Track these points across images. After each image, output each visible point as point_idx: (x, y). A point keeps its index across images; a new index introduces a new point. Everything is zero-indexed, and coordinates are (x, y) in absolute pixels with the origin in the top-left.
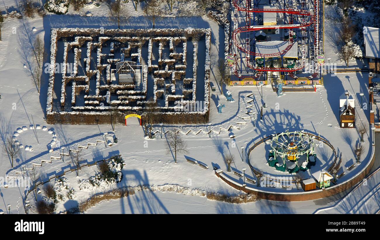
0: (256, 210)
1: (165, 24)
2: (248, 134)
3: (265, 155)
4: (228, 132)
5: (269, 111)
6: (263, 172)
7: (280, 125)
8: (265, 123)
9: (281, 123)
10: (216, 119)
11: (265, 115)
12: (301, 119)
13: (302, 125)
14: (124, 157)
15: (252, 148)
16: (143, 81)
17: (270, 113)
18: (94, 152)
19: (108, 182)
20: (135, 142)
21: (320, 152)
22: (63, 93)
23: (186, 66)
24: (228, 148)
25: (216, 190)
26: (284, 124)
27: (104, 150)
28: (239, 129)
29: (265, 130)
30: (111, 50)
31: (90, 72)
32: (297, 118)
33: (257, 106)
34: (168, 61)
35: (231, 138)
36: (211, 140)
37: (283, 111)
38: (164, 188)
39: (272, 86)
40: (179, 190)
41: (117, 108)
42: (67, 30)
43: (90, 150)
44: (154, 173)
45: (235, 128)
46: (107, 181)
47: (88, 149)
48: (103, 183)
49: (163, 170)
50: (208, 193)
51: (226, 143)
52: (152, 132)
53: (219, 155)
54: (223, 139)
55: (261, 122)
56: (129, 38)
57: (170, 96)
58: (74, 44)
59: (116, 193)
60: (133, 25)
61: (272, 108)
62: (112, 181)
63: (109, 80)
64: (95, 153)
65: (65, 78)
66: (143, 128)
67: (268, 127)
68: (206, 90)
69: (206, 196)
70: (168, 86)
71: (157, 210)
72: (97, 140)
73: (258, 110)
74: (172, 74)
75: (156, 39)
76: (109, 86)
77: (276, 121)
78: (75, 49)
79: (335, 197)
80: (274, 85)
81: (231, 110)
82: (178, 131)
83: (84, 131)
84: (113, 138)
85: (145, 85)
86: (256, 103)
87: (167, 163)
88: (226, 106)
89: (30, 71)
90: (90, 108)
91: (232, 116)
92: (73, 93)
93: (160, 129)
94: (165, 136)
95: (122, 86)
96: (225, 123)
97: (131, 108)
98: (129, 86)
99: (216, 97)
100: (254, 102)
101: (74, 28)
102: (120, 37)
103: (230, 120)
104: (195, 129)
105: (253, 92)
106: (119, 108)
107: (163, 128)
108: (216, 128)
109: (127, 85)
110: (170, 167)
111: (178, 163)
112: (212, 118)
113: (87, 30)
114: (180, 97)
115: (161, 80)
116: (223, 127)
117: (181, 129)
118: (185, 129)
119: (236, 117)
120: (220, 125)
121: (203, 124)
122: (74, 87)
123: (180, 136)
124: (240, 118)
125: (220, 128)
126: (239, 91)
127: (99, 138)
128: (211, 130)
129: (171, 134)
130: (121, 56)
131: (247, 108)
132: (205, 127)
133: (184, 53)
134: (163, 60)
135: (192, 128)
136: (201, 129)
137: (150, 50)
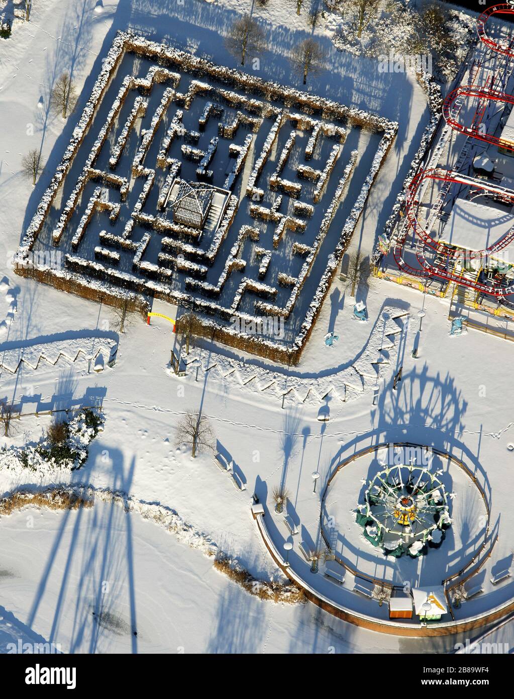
0: (286, 629)
1: (334, 66)
2: (356, 418)
3: (361, 488)
4: (322, 404)
5: (419, 371)
6: (339, 534)
7: (422, 415)
8: (397, 400)
9: (426, 411)
10: (314, 359)
11: (406, 377)
12: (467, 413)
13: (462, 428)
14: (109, 409)
15: (345, 462)
16: (219, 227)
17: (418, 376)
18: (62, 377)
19: (55, 465)
20: (147, 374)
21: (463, 515)
22: (66, 214)
23: (313, 209)
24: (304, 447)
25: (236, 550)
26: (431, 416)
27: (82, 380)
28: (344, 401)
29: (391, 418)
30: (200, 120)
31: (138, 168)
32: (461, 406)
33: (402, 347)
34: (287, 185)
35: (319, 420)
36: (283, 415)
37: (442, 379)
38: (148, 511)
39: (452, 304)
40: (173, 525)
41: (144, 283)
42: (143, 45)
43: (57, 370)
44: (145, 469)
45: (337, 395)
46: (55, 462)
47: (56, 366)
48: (45, 466)
49: (164, 468)
50: (221, 552)
51: (306, 432)
52: (186, 358)
53: (279, 460)
54: (306, 418)
55: (392, 394)
56: (244, 99)
57: (250, 283)
58: (142, 84)
59: (57, 498)
60: (276, 51)
61: (427, 362)
62: (63, 466)
63: (162, 202)
64: (62, 382)
65: (87, 171)
66: (176, 340)
67: (399, 413)
68: (320, 290)
69: (213, 557)
70: (259, 252)
71: (116, 564)
72: (80, 349)
73: (400, 360)
74: (280, 221)
75: (292, 116)
76: (154, 220)
77: (419, 402)
78: (137, 98)
79: (444, 642)
80: (456, 302)
81: (351, 343)
82: (233, 369)
83: (69, 315)
84: (111, 352)
85: (217, 239)
86: (403, 340)
87: (178, 451)
88: (347, 329)
89: (45, 118)
90: (98, 269)
91: (345, 362)
92: (84, 217)
93: (203, 354)
94: (206, 376)
95: (177, 226)
96: (324, 378)
97: (169, 291)
98: (189, 230)
99: (340, 299)
100: (401, 336)
101: (157, 44)
102: (229, 92)
103: (336, 373)
104: (266, 375)
105: (411, 308)
106: (146, 285)
107: (210, 356)
108: (302, 385)
109: (186, 229)
110: (180, 462)
111: (196, 459)
112: (309, 355)
113: (179, 56)
114: (267, 290)
115: (253, 232)
116: (316, 389)
117: (241, 367)
118: (248, 369)
119: (350, 368)
120: (313, 381)
121: (286, 367)
122: (93, 202)
123: (232, 385)
124: (358, 373)
125: (310, 388)
126: (387, 297)
127: (85, 345)
128: (292, 387)
129: (218, 374)
130: (211, 144)
131: (380, 350)
132: (285, 377)
133: (325, 170)
134: (279, 179)
135: (260, 370)
136: (274, 380)
137: (267, 143)
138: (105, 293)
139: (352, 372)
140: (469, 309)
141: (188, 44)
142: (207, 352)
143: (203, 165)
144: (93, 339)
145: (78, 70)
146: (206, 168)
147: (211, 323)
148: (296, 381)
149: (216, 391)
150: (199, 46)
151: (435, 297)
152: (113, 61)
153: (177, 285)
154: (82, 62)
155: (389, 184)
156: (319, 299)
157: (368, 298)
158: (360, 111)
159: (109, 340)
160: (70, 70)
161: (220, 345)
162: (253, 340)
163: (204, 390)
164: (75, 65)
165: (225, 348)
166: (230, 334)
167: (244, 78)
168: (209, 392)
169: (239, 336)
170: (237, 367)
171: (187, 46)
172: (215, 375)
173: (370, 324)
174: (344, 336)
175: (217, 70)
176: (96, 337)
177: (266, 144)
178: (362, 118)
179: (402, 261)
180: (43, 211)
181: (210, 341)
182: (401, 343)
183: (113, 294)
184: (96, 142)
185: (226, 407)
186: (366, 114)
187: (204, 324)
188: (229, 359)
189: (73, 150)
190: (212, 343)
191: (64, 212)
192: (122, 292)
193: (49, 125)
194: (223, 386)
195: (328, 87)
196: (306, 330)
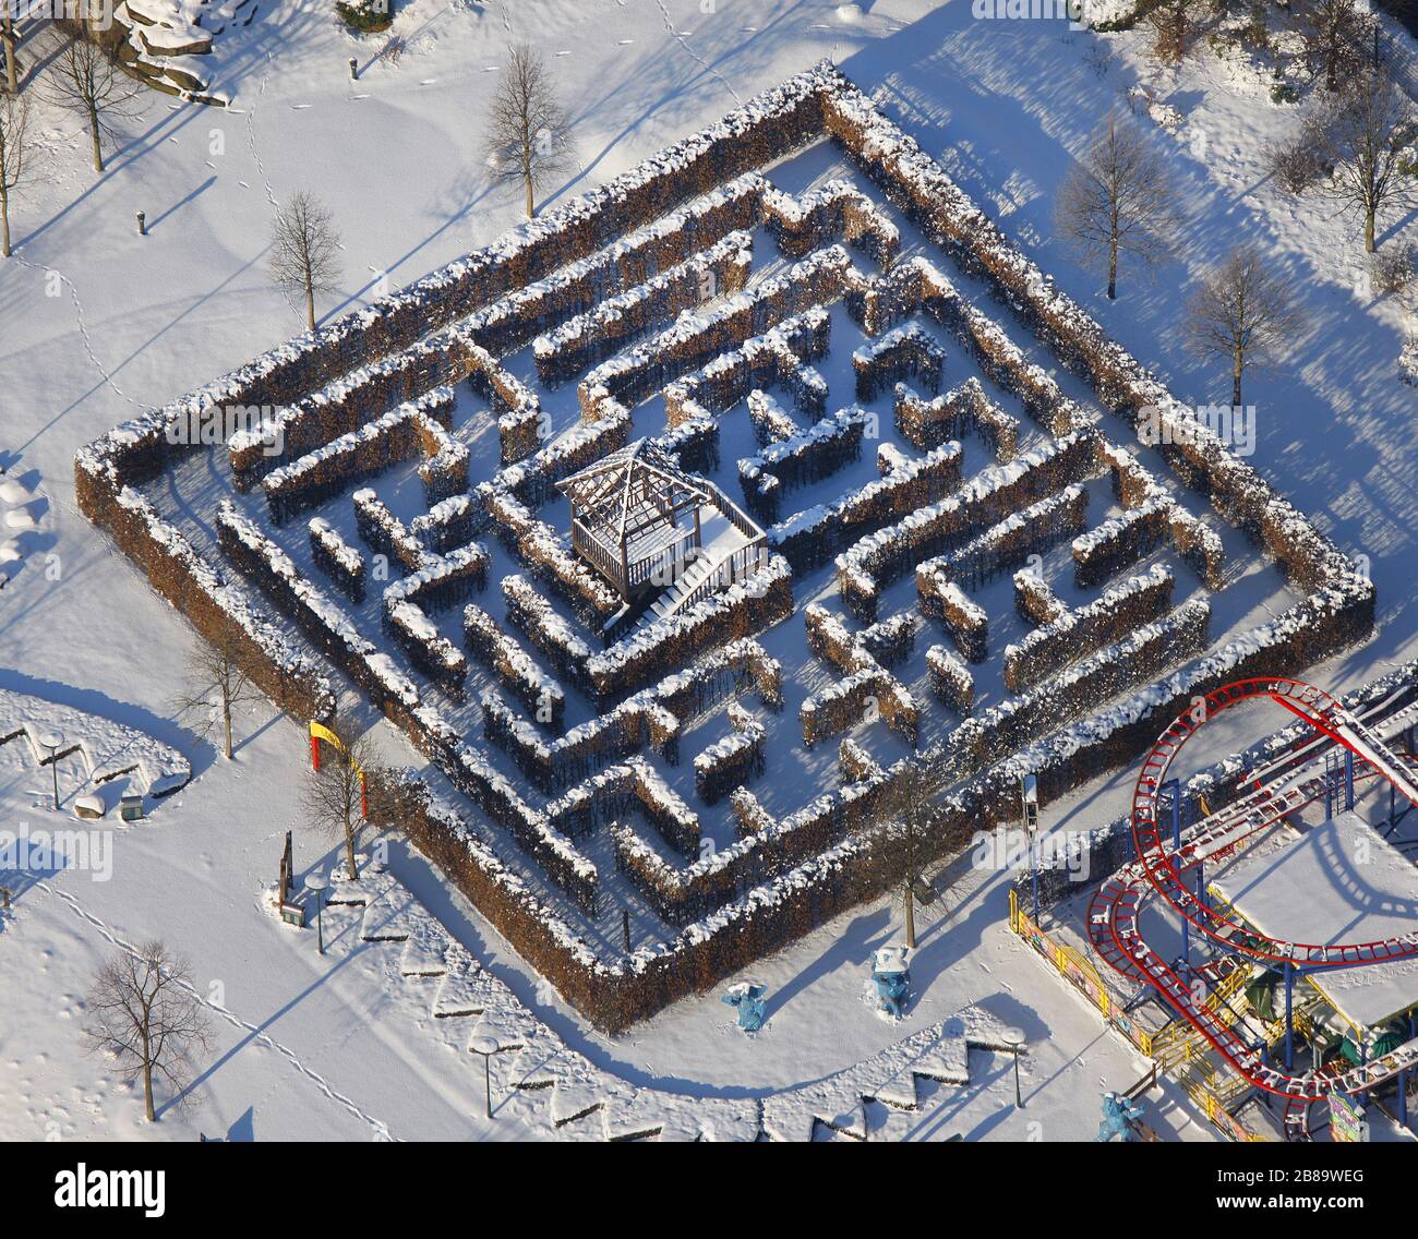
10: (676, 1041)
16: (677, 613)
20: (205, 879)
22: (304, 407)
23: (967, 684)
31: (592, 391)
33: (937, 1120)
34: (949, 600)
41: (368, 652)
42: (857, 117)
56: (1016, 357)
57: (643, 776)
58: (777, 207)
65: (455, 339)
70: (733, 716)
72: (83, 742)
74: (852, 671)
76: (525, 523)
80: (1173, 1080)
81: (809, 1049)
82: (439, 968)
83: (128, 658)
84: (154, 785)
85: (648, 636)
86: (954, 1106)
87: (123, 1088)
88: (829, 1015)
89: (479, 193)
90: (275, 569)
91: (749, 1084)
92: (351, 437)
93: (390, 897)
94: (353, 953)
95: (570, 563)
96: (659, 1094)
97: (415, 700)
98: (591, 585)
99: (873, 939)
100: (957, 1095)
101: (897, 131)
102: (990, 323)
103: (698, 1098)
104: (512, 1017)
105: (1044, 1044)
106: (369, 660)
107: (406, 907)
108: (586, 1085)
109: (586, 578)
110: (105, 1116)
111: (155, 1126)
112: (671, 1027)
113: (929, 183)
114: (674, 811)
115: (760, 667)
116: (615, 1109)
117: (465, 972)
118: (479, 986)
119: (749, 1103)
120: (623, 1089)
121: (585, 1025)
122: (403, 415)
123: (405, 1002)
124: (760, 1123)
125: (602, 1101)
126: (1004, 991)
127: (103, 737)
128: (555, 1078)
129: (390, 962)
130: (834, 418)
131: (868, 1100)
132: (560, 1045)
133: (1080, 610)
134: (940, 576)
135: (510, 1003)
136: (523, 1041)
137: (983, 482)
138: (241, 628)
139: (743, 1115)
140: (1194, 1114)
141: (1005, 187)
142: (404, 896)
143: (766, 458)
144: (137, 733)
145: (663, 122)
146: (767, 468)
147: (453, 815)
148: (579, 1068)
149: (349, 998)
150: (1029, 204)
151: (1130, 1046)
152: (746, 120)
153: (473, 715)
154: (687, 109)
155: (1252, 736)
156: (784, 890)
157: (950, 969)
158: (1292, 514)
159: (176, 756)
160: (642, 114)
161: (458, 898)
162: (528, 903)
163: (321, 981)
164: (664, 107)
165: (465, 912)
166: (481, 864)
167: (1057, 307)
168: (329, 991)
169: (498, 877)
170: (453, 967)
171: (1000, 190)
172: (382, 959)
173: (899, 1029)
174: (804, 1026)
175: (1001, 256)
176: (147, 734)
177: (976, 483)
178: (1288, 531)
179: (1106, 915)
180: (252, 376)
181: (441, 876)
182: (941, 1108)
183: (260, 639)
184: (536, 284)
185: (343, 1046)
186: (1301, 526)
187: (431, 812)
188: (451, 941)
189: (459, 276)
190: (443, 884)
191: (304, 402)
192: (284, 643)
193: (476, 214)
194: (378, 996)
195: (1294, 446)
196: (687, 943)
